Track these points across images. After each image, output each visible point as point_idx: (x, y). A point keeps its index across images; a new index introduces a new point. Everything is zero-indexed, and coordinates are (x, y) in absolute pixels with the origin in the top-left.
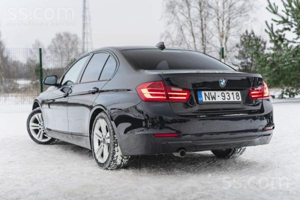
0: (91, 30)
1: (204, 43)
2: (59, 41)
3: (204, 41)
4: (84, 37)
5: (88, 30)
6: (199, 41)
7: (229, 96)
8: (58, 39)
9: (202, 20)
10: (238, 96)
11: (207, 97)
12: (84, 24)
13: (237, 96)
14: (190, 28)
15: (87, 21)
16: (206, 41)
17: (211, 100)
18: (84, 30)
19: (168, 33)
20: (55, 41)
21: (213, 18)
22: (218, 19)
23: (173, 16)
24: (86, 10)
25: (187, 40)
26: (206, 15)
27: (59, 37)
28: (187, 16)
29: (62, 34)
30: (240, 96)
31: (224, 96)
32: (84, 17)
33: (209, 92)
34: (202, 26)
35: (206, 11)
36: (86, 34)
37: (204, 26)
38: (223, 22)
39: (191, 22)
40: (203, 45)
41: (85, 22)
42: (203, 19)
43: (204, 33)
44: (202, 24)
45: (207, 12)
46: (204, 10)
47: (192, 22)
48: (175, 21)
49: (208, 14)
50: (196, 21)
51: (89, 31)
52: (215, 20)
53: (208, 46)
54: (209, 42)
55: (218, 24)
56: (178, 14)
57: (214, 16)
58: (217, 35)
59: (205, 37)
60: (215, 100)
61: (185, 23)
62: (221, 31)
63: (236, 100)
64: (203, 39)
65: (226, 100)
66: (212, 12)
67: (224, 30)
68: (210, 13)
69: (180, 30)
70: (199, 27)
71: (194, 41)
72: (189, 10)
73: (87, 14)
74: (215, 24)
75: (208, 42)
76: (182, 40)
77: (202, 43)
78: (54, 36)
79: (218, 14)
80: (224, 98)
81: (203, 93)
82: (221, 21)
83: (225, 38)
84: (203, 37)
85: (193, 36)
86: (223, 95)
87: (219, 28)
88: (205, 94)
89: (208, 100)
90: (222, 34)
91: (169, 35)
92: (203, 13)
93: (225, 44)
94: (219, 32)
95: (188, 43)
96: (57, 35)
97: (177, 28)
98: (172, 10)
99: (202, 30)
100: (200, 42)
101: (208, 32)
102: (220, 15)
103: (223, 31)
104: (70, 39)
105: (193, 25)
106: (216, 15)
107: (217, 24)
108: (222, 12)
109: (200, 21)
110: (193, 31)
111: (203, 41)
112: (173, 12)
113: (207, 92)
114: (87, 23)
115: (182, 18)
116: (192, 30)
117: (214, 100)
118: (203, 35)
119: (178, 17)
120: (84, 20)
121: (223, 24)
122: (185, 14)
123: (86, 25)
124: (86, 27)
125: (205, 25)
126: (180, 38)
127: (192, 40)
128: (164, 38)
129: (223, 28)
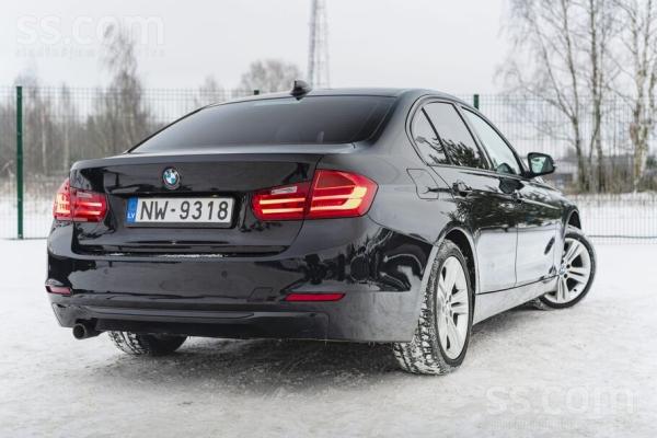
0: (327, 57)
1: (598, 89)
2: (257, 79)
3: (598, 83)
4: (311, 72)
5: (321, 56)
6: (586, 84)
7: (199, 210)
8: (255, 76)
9: (594, 34)
10: (225, 210)
11: (145, 212)
12: (313, 42)
13: (221, 209)
14: (565, 54)
15: (321, 36)
16: (603, 84)
17: (153, 220)
18: (312, 56)
19: (514, 64)
20: (249, 80)
21: (622, 29)
22: (635, 33)
23: (527, 25)
24: (318, 12)
25: (557, 82)
26: (605, 22)
27: (258, 71)
28: (561, 25)
29: (265, 66)
30: (230, 210)
31: (187, 211)
32: (314, 26)
33: (154, 200)
34: (594, 49)
35: (606, 13)
36: (316, 66)
37: (599, 49)
38: (646, 39)
39: (567, 39)
40: (594, 92)
41: (316, 39)
42: (599, 32)
43: (599, 66)
44: (594, 43)
45: (609, 15)
46: (600, 10)
47: (571, 39)
48: (532, 35)
49: (611, 19)
50: (581, 36)
51: (323, 58)
52: (627, 34)
53: (607, 95)
54: (611, 85)
55: (635, 45)
56: (540, 21)
57: (625, 25)
58: (632, 70)
59: (602, 75)
60: (163, 218)
61: (554, 42)
62: (641, 61)
63: (215, 219)
64: (596, 78)
65: (190, 220)
66: (621, 15)
67: (648, 58)
68: (617, 17)
69: (540, 58)
70: (588, 51)
71: (575, 84)
72: (565, 10)
73: (321, 20)
74: (627, 45)
75: (607, 87)
76: (546, 81)
77: (592, 88)
78: (247, 69)
79: (634, 21)
80: (184, 214)
81: (140, 201)
82: (641, 37)
83: (650, 76)
84: (595, 75)
85: (573, 72)
86: (185, 207)
87: (635, 53)
88: (144, 205)
89: (146, 219)
90: (642, 69)
91: (516, 69)
92: (598, 17)
93: (650, 91)
94: (637, 63)
95: (559, 88)
96: (253, 66)
97: (534, 52)
98: (524, 10)
99: (594, 57)
100: (589, 86)
101: (608, 62)
102: (639, 21)
103: (645, 62)
104: (282, 77)
105: (573, 46)
106: (630, 22)
107: (631, 43)
108: (645, 16)
109: (590, 37)
110: (573, 58)
111: (595, 84)
112: (526, 16)
113: (148, 201)
114: (319, 41)
115: (548, 30)
116: (570, 57)
117: (159, 220)
118: (595, 69)
119: (537, 26)
120: (313, 34)
121: (647, 44)
122: (556, 20)
123: (316, 44)
124: (316, 49)
125: (602, 46)
126: (542, 77)
127: (570, 81)
128: (504, 74)
129: (645, 55)
